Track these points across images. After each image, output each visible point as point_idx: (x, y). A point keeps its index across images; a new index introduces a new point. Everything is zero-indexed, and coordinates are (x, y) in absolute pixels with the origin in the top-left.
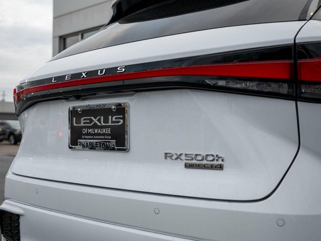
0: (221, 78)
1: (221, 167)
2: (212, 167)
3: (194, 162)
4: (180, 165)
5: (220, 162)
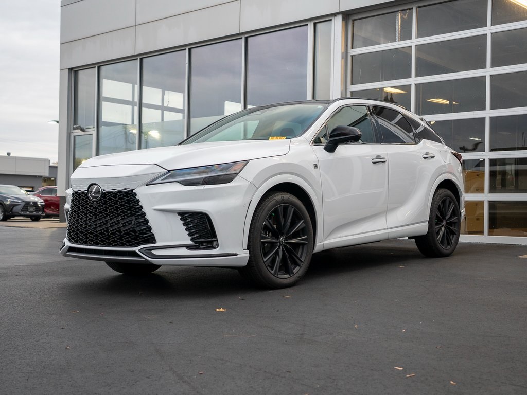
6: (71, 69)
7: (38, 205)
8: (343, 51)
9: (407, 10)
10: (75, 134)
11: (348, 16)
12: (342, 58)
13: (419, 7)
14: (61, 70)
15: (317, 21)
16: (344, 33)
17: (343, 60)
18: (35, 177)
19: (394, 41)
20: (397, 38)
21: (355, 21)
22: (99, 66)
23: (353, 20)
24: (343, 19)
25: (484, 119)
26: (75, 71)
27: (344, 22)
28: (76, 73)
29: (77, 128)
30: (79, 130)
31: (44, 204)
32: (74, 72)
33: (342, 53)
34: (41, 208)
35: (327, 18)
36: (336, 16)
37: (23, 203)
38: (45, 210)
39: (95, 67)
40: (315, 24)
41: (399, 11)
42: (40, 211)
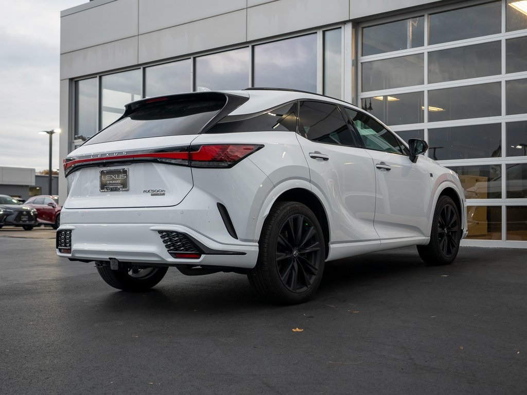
0: (172, 159)
1: (164, 194)
2: (161, 195)
3: (155, 193)
4: (149, 194)
5: (164, 192)
6: (71, 80)
7: (31, 214)
8: (354, 58)
9: (417, 17)
10: (76, 144)
11: (357, 23)
12: (353, 65)
13: (430, 14)
14: (61, 80)
15: (326, 29)
16: (354, 41)
17: (354, 67)
18: (22, 186)
19: (406, 48)
20: (408, 45)
21: (364, 29)
22: (100, 75)
23: (363, 28)
24: (353, 27)
25: (500, 124)
26: (76, 81)
27: (354, 29)
28: (77, 83)
29: (79, 138)
30: (81, 140)
31: (36, 213)
32: (74, 83)
33: (353, 61)
34: (34, 217)
35: (337, 26)
36: (345, 24)
37: (16, 213)
38: (38, 219)
39: (96, 77)
40: (324, 32)
41: (410, 18)
42: (33, 220)
